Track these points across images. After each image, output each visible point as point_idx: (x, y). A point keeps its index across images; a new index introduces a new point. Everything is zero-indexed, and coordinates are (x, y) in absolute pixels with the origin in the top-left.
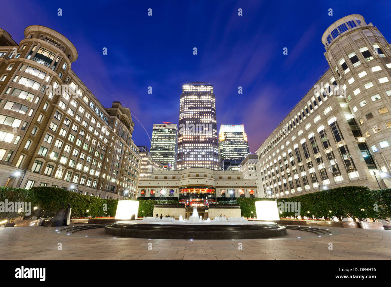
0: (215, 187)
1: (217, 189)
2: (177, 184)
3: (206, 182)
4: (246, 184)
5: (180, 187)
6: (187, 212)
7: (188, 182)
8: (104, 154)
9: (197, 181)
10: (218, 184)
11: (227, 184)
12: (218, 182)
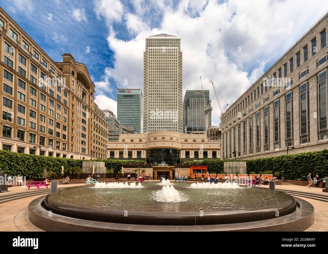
0: (180, 149)
1: (182, 151)
2: (144, 146)
3: (172, 144)
4: (210, 146)
5: (147, 149)
6: (154, 171)
7: (155, 144)
8: (67, 117)
9: (163, 144)
10: (183, 146)
11: (192, 146)
12: (183, 145)
